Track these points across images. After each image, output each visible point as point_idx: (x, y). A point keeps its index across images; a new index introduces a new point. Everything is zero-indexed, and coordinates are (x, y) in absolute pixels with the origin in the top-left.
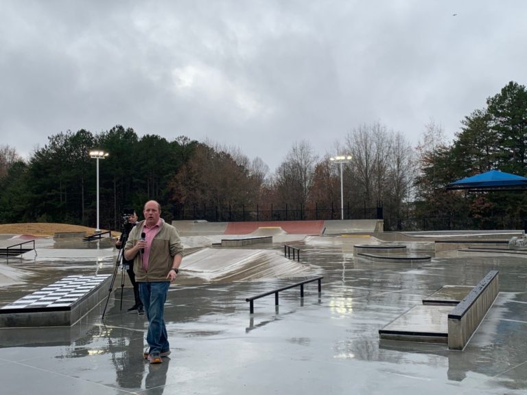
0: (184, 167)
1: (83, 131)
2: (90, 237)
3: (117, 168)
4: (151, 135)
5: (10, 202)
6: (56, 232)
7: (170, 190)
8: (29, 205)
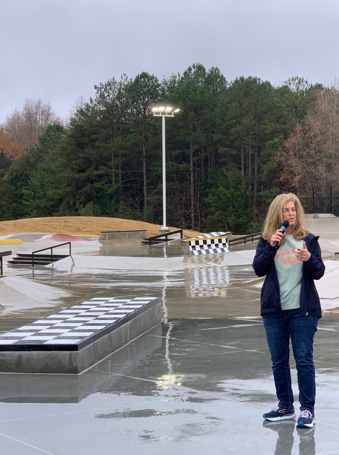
0: (299, 128)
1: (144, 75)
2: (151, 239)
3: (195, 130)
4: (246, 77)
5: (42, 186)
6: (104, 230)
7: (275, 165)
8: (68, 189)
